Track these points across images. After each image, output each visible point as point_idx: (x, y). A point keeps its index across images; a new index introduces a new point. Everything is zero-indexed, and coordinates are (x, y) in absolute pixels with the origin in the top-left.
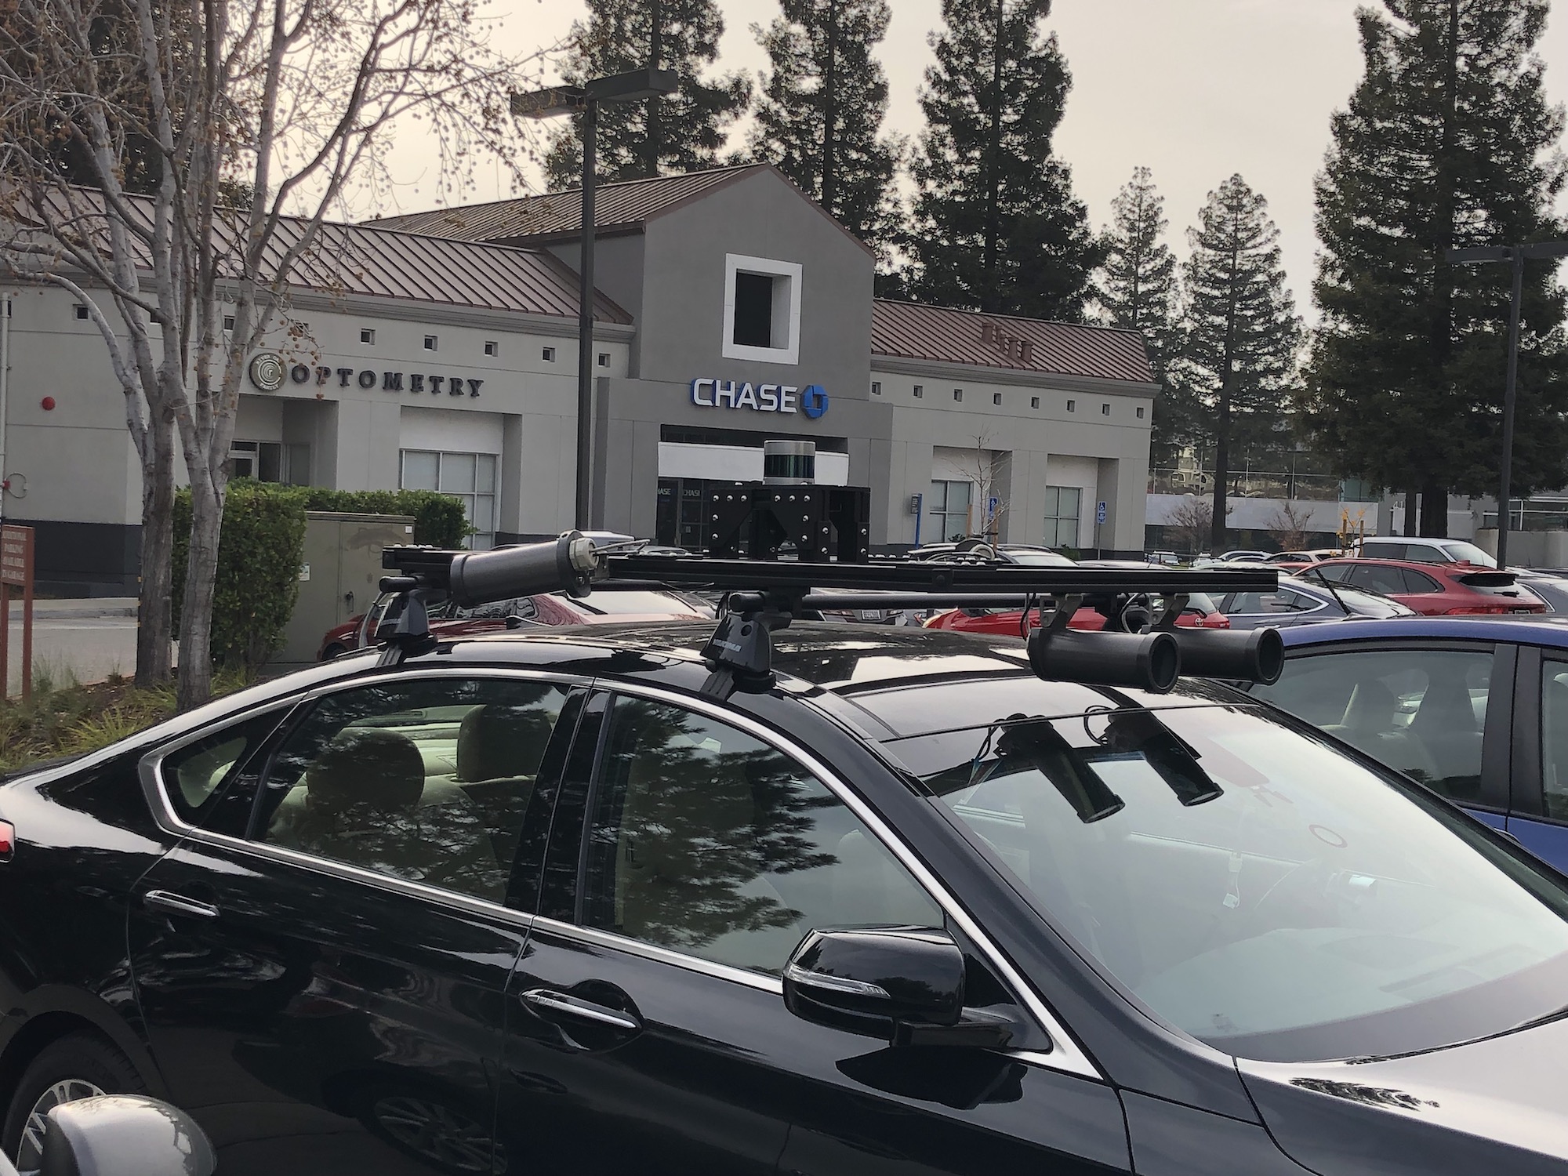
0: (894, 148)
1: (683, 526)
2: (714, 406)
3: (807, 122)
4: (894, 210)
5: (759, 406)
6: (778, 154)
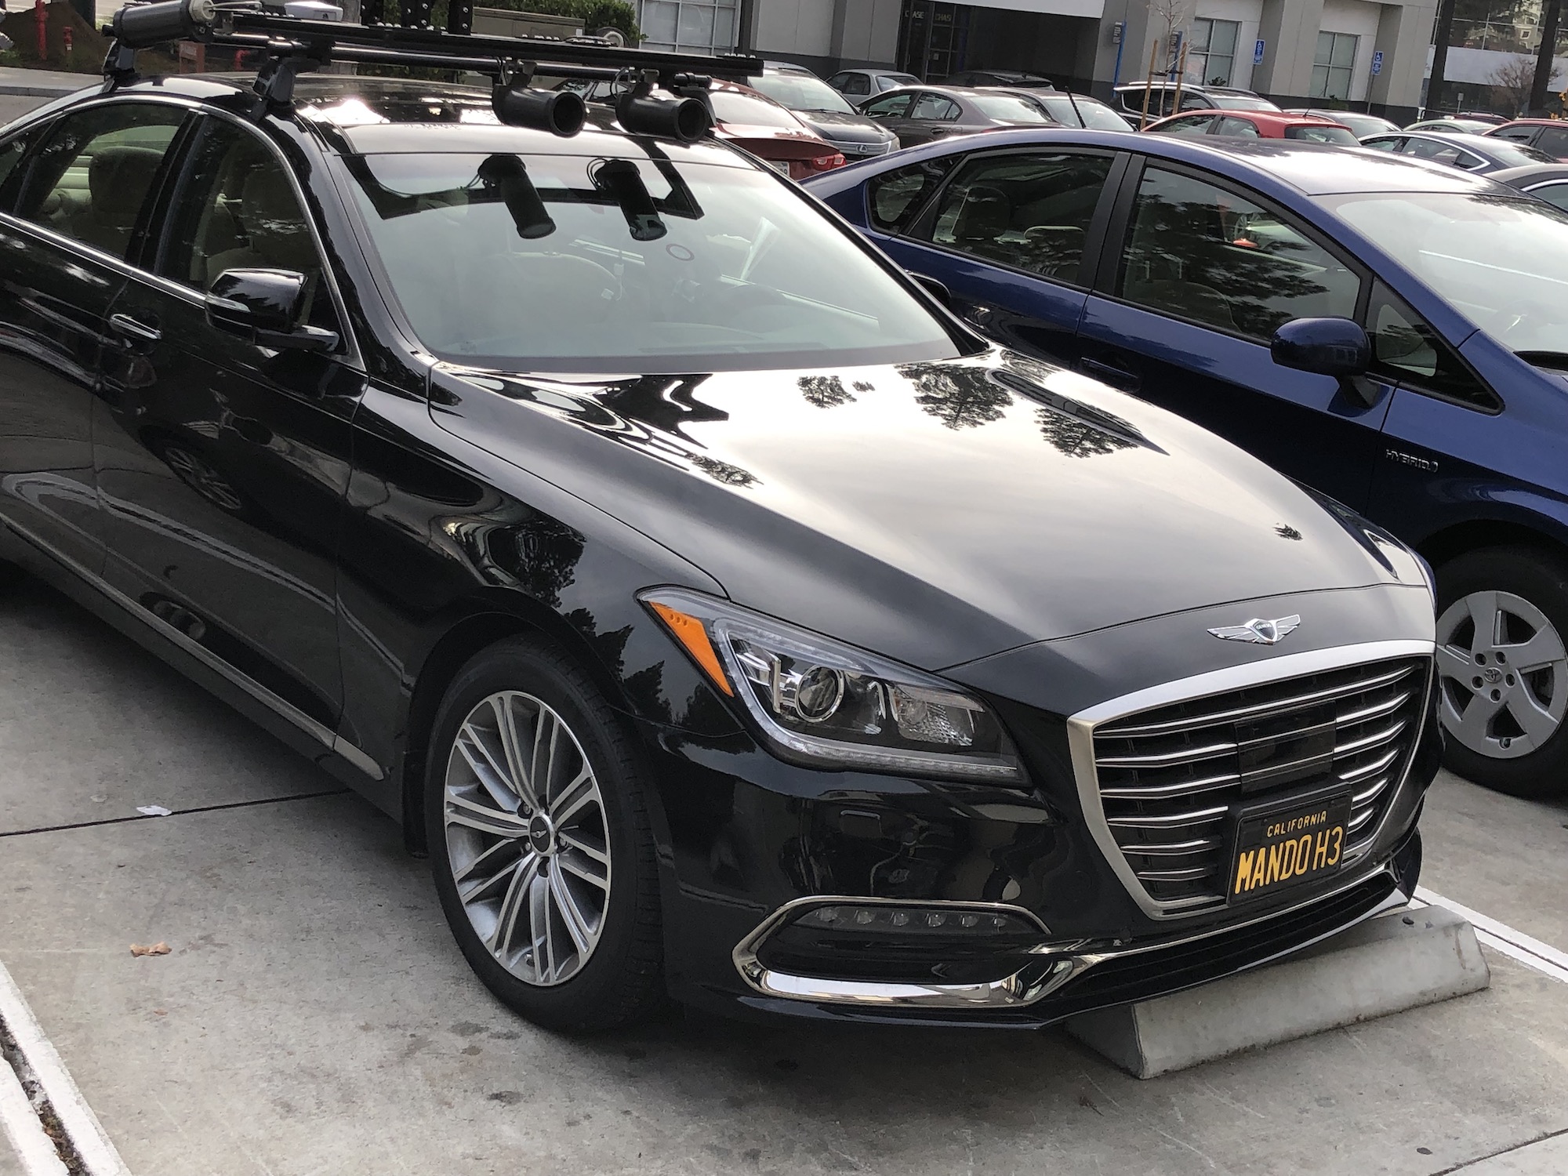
1: (931, 53)
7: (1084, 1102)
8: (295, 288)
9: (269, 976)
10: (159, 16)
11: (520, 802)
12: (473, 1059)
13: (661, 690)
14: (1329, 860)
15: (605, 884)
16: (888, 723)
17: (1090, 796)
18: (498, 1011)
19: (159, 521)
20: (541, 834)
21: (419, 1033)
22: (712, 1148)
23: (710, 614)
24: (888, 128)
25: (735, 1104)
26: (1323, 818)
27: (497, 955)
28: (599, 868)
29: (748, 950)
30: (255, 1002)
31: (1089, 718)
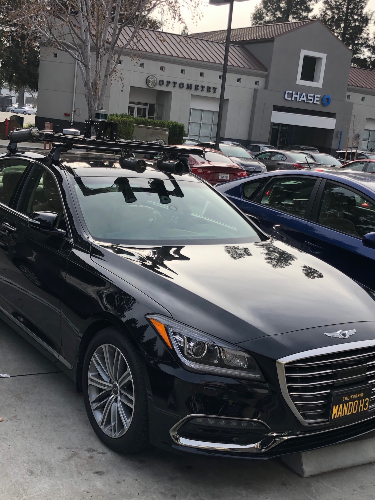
0: (369, 15)
1: (280, 139)
2: (292, 100)
3: (340, 4)
4: (367, 37)
5: (307, 101)
6: (329, 16)
7: (283, 484)
8: (54, 217)
9: (32, 430)
10: (23, 134)
11: (110, 379)
12: (91, 460)
13: (156, 346)
14: (364, 409)
15: (133, 407)
16: (220, 359)
17: (284, 385)
18: (101, 445)
19: (17, 286)
20: (116, 389)
21: (75, 451)
22: (162, 493)
23: (167, 323)
24: (263, 163)
25: (171, 479)
26: (362, 395)
27: (101, 427)
28: (131, 401)
29: (174, 430)
30: (26, 438)
31: (284, 360)
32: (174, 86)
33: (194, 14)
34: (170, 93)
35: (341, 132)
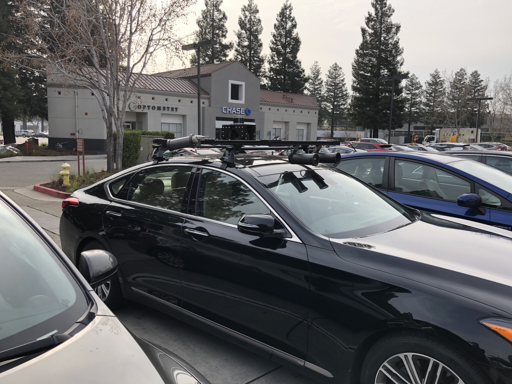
0: (264, 57)
2: (227, 113)
4: (264, 71)
5: (237, 113)
6: (239, 59)
32: (149, 109)
33: (187, 54)
34: (146, 113)
35: (260, 131)
